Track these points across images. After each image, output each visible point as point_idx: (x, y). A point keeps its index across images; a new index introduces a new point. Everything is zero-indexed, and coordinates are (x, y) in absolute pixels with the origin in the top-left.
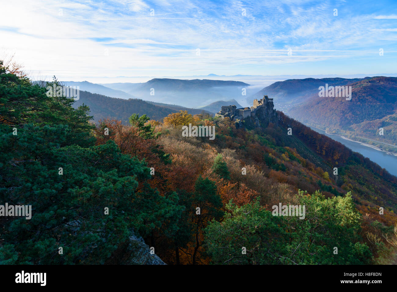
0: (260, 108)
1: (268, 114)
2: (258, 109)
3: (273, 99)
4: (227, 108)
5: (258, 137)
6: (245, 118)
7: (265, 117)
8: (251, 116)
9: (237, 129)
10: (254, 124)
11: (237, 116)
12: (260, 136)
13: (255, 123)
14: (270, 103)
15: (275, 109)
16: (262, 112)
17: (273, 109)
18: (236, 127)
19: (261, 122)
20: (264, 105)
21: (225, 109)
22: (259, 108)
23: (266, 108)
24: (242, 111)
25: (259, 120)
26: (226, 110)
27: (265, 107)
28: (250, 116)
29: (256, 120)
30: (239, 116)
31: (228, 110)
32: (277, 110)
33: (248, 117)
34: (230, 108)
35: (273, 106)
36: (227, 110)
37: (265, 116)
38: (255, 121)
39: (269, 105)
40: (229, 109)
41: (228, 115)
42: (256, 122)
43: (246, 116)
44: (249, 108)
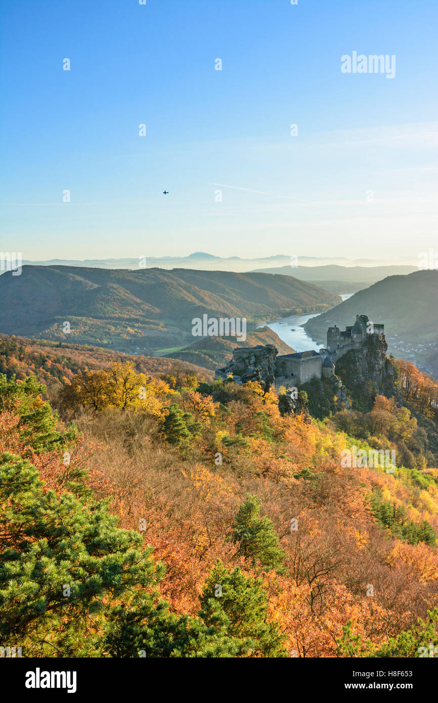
0: (349, 352)
1: (372, 369)
2: (341, 356)
3: (383, 325)
4: (250, 353)
5: (346, 441)
6: (306, 383)
7: (363, 379)
8: (322, 376)
9: (282, 416)
10: (332, 401)
11: (280, 378)
12: (353, 439)
13: (336, 398)
14: (375, 338)
15: (391, 357)
16: (355, 365)
17: (383, 355)
18: (281, 410)
19: (353, 397)
20: (357, 345)
21: (245, 356)
22: (345, 351)
23: (365, 351)
24: (295, 362)
25: (347, 387)
26: (247, 361)
27: (361, 351)
28: (319, 376)
29: (335, 389)
30: (286, 377)
31: (253, 360)
32: (396, 359)
33: (314, 382)
34: (258, 354)
35: (386, 346)
36: (248, 358)
37: (363, 374)
38: (335, 393)
39: (375, 342)
40: (255, 356)
41: (255, 376)
42: (339, 393)
43: (307, 377)
44: (313, 353)
